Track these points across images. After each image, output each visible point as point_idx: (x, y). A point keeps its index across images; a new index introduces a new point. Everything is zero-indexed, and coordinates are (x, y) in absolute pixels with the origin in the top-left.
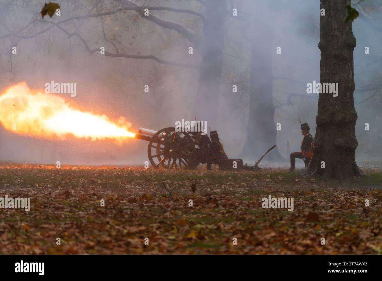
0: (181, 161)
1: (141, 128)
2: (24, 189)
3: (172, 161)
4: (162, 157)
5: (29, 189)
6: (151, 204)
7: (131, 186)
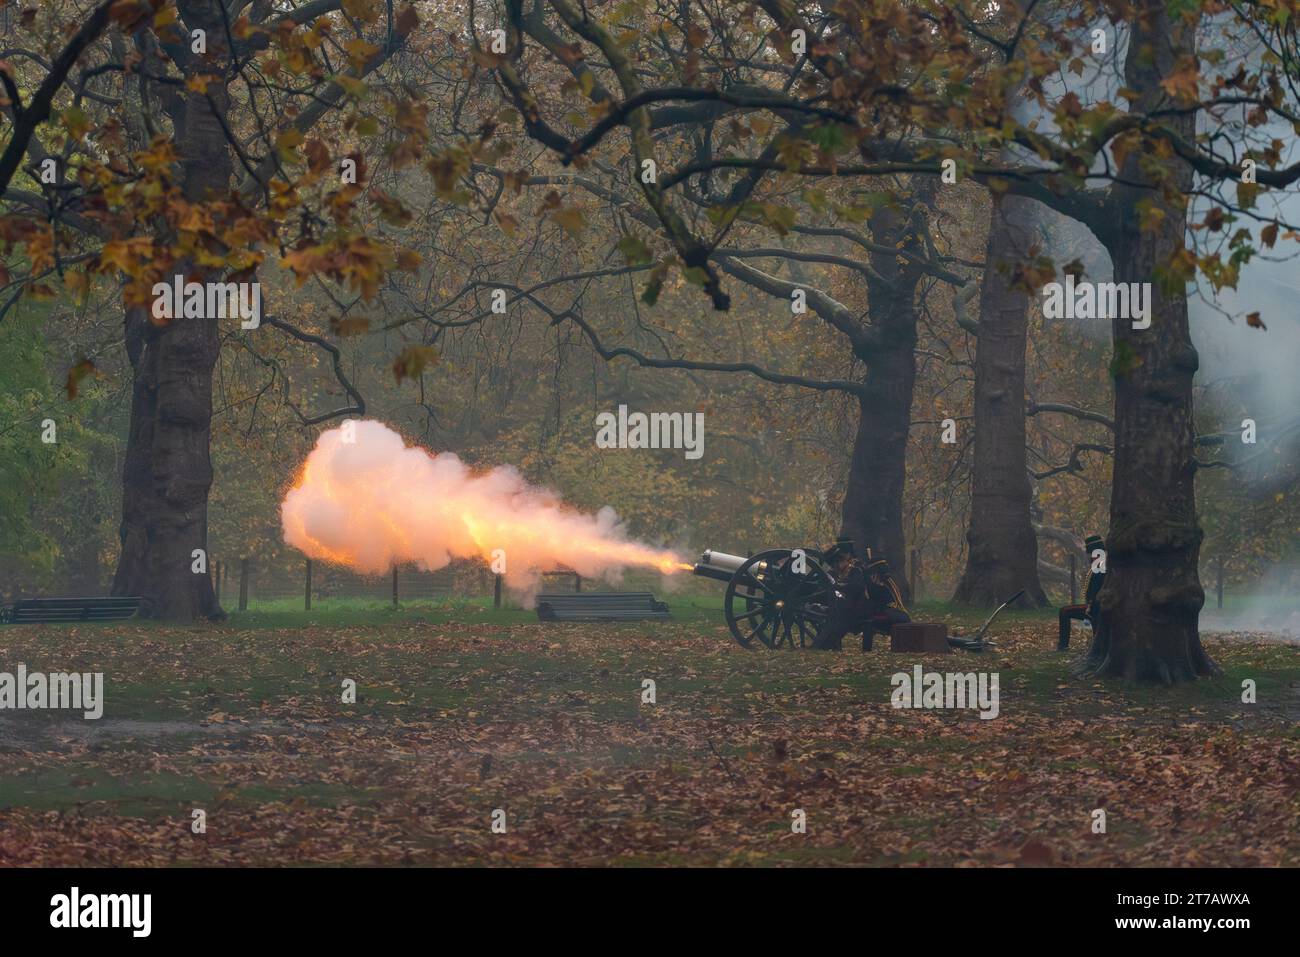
0: (803, 630)
1: (708, 551)
2: (412, 725)
3: (782, 630)
4: (759, 620)
5: (424, 723)
6: (676, 797)
7: (667, 709)
